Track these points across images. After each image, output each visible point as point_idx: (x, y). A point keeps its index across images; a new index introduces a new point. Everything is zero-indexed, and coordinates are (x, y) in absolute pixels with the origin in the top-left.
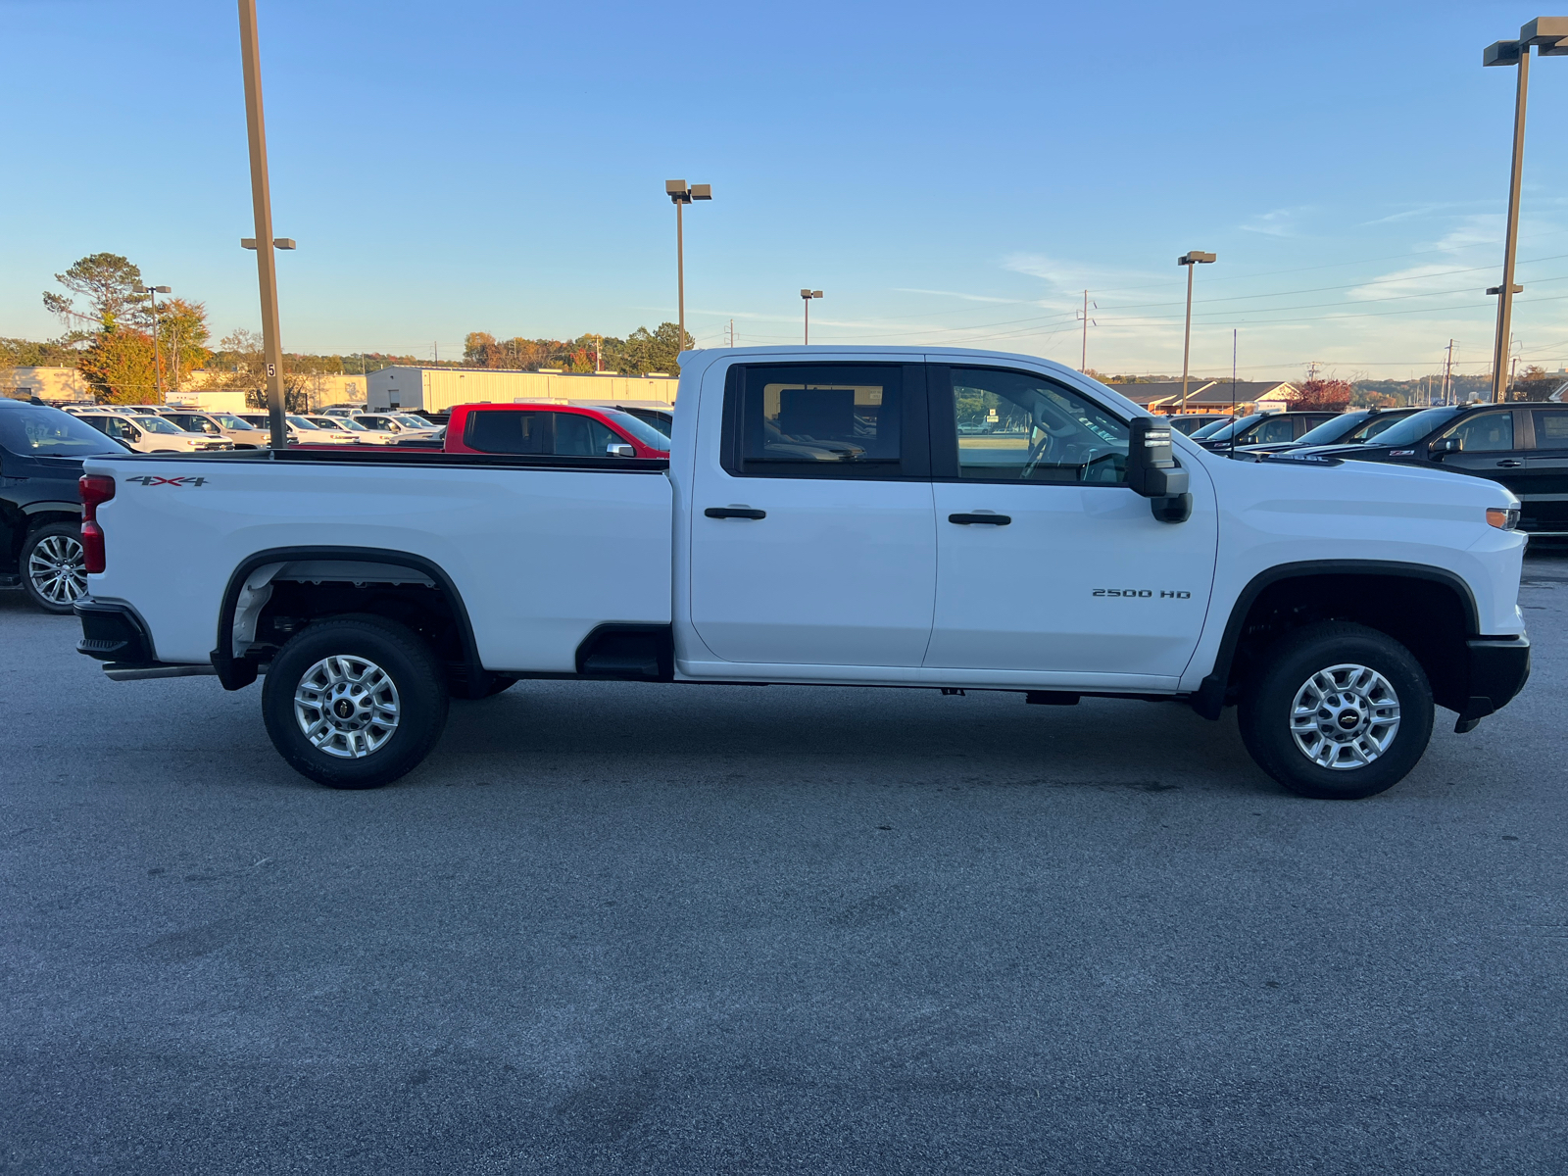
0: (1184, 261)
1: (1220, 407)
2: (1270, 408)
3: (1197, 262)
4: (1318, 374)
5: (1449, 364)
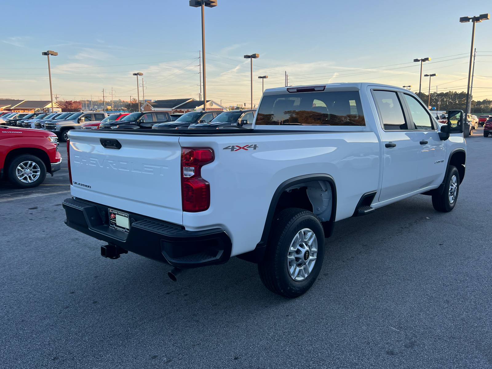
0: (45, 54)
1: (29, 110)
2: (57, 110)
3: (50, 55)
4: (59, 99)
5: (104, 97)
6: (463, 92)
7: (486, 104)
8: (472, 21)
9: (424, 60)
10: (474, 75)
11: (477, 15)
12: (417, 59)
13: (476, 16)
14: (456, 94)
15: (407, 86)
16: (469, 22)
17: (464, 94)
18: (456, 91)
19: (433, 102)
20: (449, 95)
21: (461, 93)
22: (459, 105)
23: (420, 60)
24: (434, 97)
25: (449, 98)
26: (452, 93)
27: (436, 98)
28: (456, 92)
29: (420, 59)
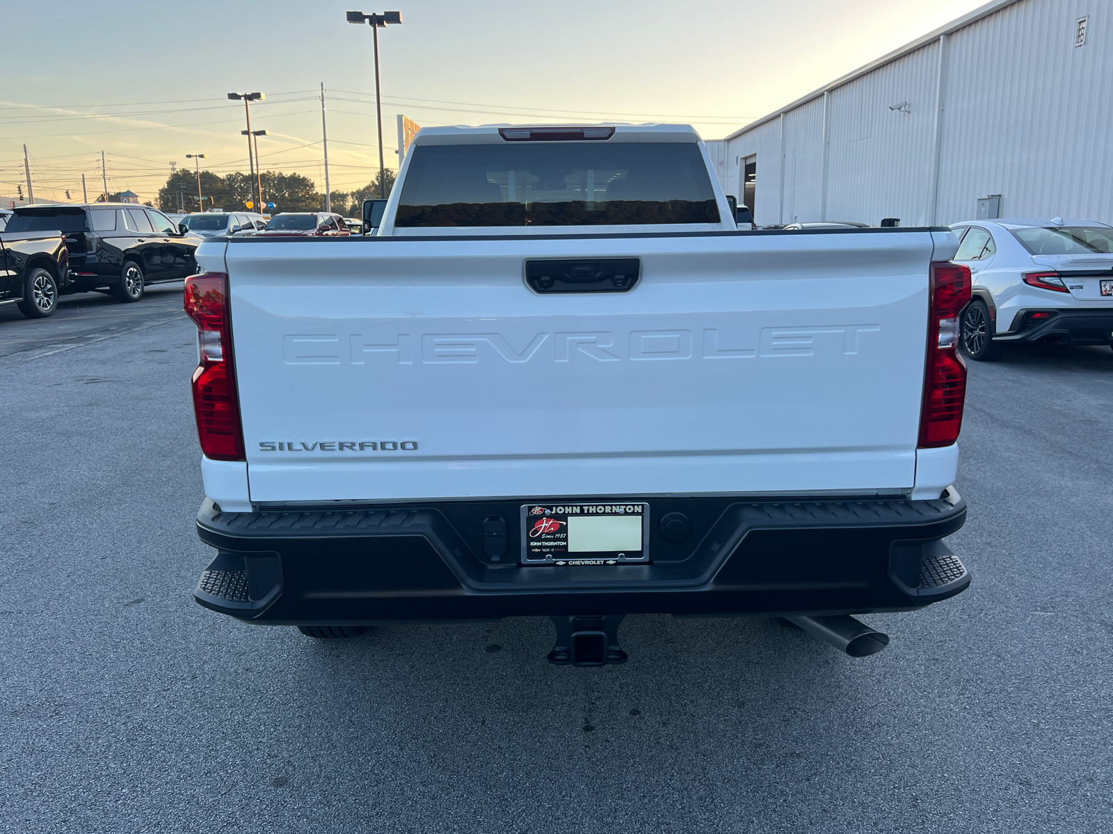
6: (295, 174)
7: (337, 201)
8: (371, 23)
9: (250, 97)
10: (327, 138)
11: (380, 13)
12: (236, 94)
13: (377, 14)
14: (281, 179)
15: (196, 156)
16: (363, 24)
17: (296, 178)
18: (295, 172)
19: (238, 194)
20: (268, 180)
21: (291, 176)
22: (291, 201)
23: (243, 96)
24: (236, 183)
25: (270, 186)
26: (274, 175)
27: (242, 185)
28: (280, 174)
29: (241, 94)
